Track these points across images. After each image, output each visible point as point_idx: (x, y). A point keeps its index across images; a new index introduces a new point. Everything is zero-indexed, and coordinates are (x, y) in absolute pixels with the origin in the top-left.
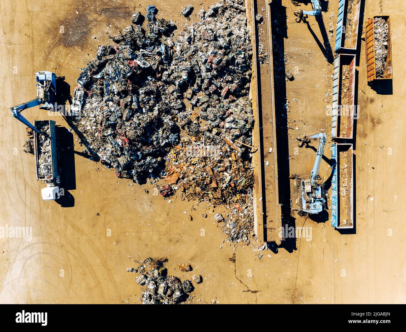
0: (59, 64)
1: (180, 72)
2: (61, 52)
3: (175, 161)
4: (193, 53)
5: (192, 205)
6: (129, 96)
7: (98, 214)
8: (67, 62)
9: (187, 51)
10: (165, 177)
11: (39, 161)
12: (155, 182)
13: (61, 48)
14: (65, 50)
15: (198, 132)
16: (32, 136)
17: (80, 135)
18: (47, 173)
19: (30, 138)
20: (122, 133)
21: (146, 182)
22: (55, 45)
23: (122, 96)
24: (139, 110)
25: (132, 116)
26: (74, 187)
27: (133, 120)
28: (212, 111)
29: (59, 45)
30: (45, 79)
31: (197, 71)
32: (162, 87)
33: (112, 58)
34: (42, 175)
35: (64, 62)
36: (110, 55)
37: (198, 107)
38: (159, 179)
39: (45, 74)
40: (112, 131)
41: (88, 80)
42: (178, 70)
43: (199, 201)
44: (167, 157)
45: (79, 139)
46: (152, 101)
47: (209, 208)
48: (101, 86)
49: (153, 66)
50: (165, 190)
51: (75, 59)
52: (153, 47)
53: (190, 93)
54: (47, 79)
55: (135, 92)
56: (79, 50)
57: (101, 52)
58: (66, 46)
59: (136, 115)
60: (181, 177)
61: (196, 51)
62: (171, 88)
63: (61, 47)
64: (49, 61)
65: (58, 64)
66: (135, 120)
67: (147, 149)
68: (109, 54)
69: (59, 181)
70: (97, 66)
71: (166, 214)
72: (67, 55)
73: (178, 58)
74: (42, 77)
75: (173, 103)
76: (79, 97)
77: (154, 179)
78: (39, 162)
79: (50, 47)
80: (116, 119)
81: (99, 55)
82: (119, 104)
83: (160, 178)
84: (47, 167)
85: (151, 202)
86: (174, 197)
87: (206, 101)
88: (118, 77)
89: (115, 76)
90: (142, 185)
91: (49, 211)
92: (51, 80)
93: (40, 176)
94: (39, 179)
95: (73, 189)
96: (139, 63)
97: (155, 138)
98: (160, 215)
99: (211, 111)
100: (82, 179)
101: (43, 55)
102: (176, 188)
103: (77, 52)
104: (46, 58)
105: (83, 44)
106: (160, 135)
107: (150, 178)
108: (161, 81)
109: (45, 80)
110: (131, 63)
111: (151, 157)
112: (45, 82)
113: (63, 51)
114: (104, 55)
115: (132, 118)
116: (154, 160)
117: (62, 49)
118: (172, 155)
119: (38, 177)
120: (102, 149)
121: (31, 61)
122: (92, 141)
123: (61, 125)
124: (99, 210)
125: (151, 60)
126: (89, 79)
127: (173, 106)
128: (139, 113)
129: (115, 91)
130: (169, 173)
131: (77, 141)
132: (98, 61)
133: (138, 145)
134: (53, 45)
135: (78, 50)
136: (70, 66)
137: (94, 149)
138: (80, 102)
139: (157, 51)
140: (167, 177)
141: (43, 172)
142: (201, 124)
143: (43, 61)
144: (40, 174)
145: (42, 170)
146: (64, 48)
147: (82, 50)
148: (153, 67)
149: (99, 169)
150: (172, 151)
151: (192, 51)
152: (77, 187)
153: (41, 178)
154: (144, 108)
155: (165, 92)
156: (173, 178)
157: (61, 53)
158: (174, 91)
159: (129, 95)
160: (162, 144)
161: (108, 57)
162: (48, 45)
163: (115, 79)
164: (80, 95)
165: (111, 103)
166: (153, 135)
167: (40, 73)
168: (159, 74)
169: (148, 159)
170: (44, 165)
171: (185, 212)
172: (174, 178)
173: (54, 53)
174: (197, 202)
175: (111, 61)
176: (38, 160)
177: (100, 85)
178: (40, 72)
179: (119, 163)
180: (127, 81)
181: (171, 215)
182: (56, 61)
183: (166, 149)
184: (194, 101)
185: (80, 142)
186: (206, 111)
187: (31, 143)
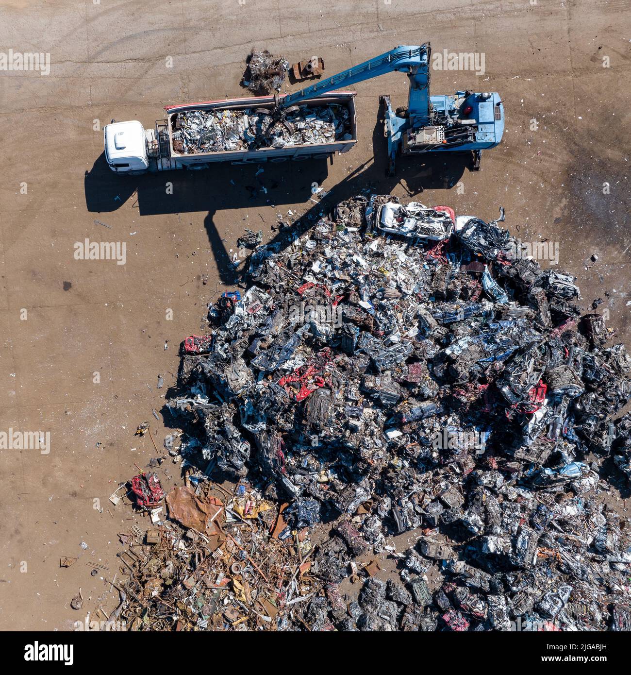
0: (515, 153)
1: (502, 521)
2: (552, 156)
3: (236, 512)
4: (563, 568)
5: (107, 566)
6: (437, 387)
7: (67, 286)
8: (523, 175)
9: (566, 545)
10: (189, 484)
11: (227, 113)
12: (170, 454)
13: (562, 157)
14: (555, 168)
15: (325, 580)
16: (297, 76)
17: (305, 224)
18: (189, 137)
19: (291, 71)
20: (324, 377)
21: (171, 427)
22: (569, 140)
23: (437, 366)
24: (394, 420)
25: (378, 404)
26: (146, 209)
27: (366, 405)
28: (388, 618)
29: (572, 152)
30: (481, 120)
31: (513, 585)
32: (458, 471)
33: (543, 318)
34: (183, 123)
35: (521, 166)
36: (549, 313)
37: (398, 571)
38: (182, 466)
39: (496, 122)
40: (327, 336)
41: (479, 252)
42: (509, 515)
43: (118, 586)
44: (248, 486)
45: (293, 220)
46: (419, 450)
47: (100, 614)
48: (459, 291)
49: (525, 448)
50: (150, 490)
51: (531, 202)
52: (576, 439)
53: (440, 553)
54: (480, 126)
55: (449, 405)
56: (557, 212)
57: (559, 285)
58: (567, 172)
59: (380, 414)
60: (190, 534)
61: (569, 576)
62: (454, 498)
63: (566, 158)
64: (523, 122)
65: (515, 148)
66: (368, 411)
67: (275, 446)
68: (552, 311)
69: (165, 167)
70: (517, 276)
71: (77, 489)
72: (543, 175)
73: (544, 513)
74: (486, 111)
75: (410, 505)
76: (426, 225)
77: (180, 452)
78: (223, 110)
79: (565, 122)
80: (365, 354)
81: (551, 280)
82: (412, 360)
83: (184, 471)
84: (208, 136)
85: (111, 444)
86: (130, 511)
87: (418, 598)
88: (495, 352)
89: (495, 343)
90: (160, 417)
91: (72, 135)
92: (478, 141)
93: (179, 116)
94: (169, 113)
95: (141, 206)
96: (539, 415)
97: (308, 465)
98: (72, 471)
99: (390, 616)
100: (173, 233)
101: (542, 103)
102: (155, 518)
103: (552, 206)
104: (531, 112)
105: (575, 221)
106: (316, 476)
107: (184, 439)
108: (475, 469)
109: (478, 122)
110: (537, 393)
111: (248, 454)
112: (473, 121)
113: (555, 163)
114: (550, 296)
115: (371, 404)
116: (239, 463)
117: (558, 161)
118: (254, 504)
119: (176, 111)
120: (266, 301)
121: (521, 67)
122: (289, 262)
123: (332, 163)
124: (80, 290)
125: (540, 443)
126: (479, 255)
127: (401, 505)
128: (384, 419)
129: (454, 346)
130: (199, 498)
131: (286, 216)
132: (533, 279)
133: (286, 421)
134: (570, 133)
135: (558, 208)
136: (510, 186)
137: (265, 272)
138: (410, 231)
139: (565, 453)
140: (188, 493)
141: (194, 126)
142: (349, 583)
143: (524, 102)
144: (184, 114)
145: (197, 121)
146: (561, 165)
147: (557, 221)
148: (520, 450)
149: (204, 284)
150: (268, 507)
151: (570, 563)
152: (146, 218)
153: (174, 119)
154: (401, 434)
155: (444, 477)
156: (186, 509)
157: (547, 158)
158: (446, 506)
159: (440, 386)
160: (287, 482)
161: (544, 306)
162: (572, 117)
163: (489, 342)
164: (433, 231)
165: (413, 332)
166: (317, 459)
167: (498, 104)
168: (498, 463)
169: (244, 447)
170: (213, 130)
171: (85, 545)
172: (187, 514)
173: (546, 137)
174: (118, 579)
175: (535, 319)
176: (230, 109)
177: (465, 290)
178: (501, 106)
179: (228, 361)
180: (483, 381)
181: (75, 503)
182: (523, 144)
183: (271, 486)
184: (417, 564)
185: (285, 225)
186: (389, 598)
187: (277, 77)
